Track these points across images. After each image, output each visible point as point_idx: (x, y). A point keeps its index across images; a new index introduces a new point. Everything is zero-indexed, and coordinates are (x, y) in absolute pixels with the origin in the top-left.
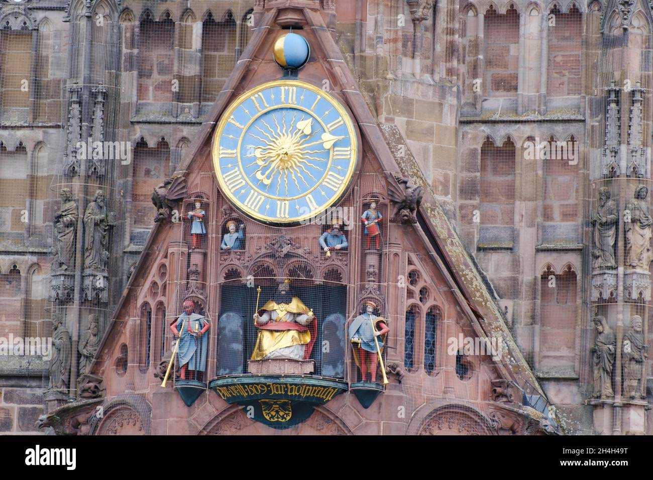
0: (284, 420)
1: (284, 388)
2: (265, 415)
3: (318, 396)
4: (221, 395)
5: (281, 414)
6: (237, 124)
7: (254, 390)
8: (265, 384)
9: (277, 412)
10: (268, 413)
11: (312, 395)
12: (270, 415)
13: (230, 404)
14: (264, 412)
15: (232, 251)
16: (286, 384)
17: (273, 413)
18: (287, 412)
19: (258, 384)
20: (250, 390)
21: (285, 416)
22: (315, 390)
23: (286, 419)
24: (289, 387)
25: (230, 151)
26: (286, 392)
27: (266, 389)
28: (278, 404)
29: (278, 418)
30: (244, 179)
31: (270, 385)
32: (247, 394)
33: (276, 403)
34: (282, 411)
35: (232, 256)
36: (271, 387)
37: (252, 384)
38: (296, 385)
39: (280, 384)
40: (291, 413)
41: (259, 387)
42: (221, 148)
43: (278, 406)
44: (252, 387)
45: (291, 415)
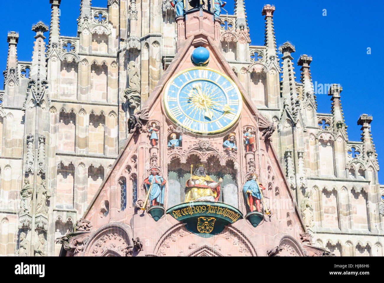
0: (208, 232)
1: (216, 209)
2: (198, 228)
3: (231, 217)
4: (175, 215)
5: (207, 228)
6: (176, 86)
7: (198, 210)
8: (206, 206)
9: (205, 227)
10: (200, 228)
11: (228, 216)
12: (201, 229)
13: (179, 221)
14: (198, 227)
15: (175, 147)
16: (218, 206)
17: (203, 228)
18: (211, 227)
19: (201, 206)
20: (196, 210)
21: (209, 230)
22: (231, 213)
23: (209, 231)
24: (219, 209)
25: (173, 98)
26: (216, 211)
27: (205, 209)
28: (208, 221)
29: (205, 231)
30: (182, 112)
31: (209, 206)
32: (193, 213)
33: (207, 221)
34: (208, 226)
35: (175, 149)
36: (209, 208)
37: (199, 206)
38: (223, 208)
39: (214, 206)
40: (213, 228)
41: (202, 208)
42: (168, 96)
43: (207, 222)
44: (197, 208)
45: (212, 229)
